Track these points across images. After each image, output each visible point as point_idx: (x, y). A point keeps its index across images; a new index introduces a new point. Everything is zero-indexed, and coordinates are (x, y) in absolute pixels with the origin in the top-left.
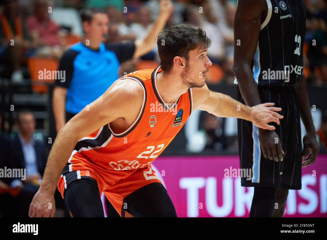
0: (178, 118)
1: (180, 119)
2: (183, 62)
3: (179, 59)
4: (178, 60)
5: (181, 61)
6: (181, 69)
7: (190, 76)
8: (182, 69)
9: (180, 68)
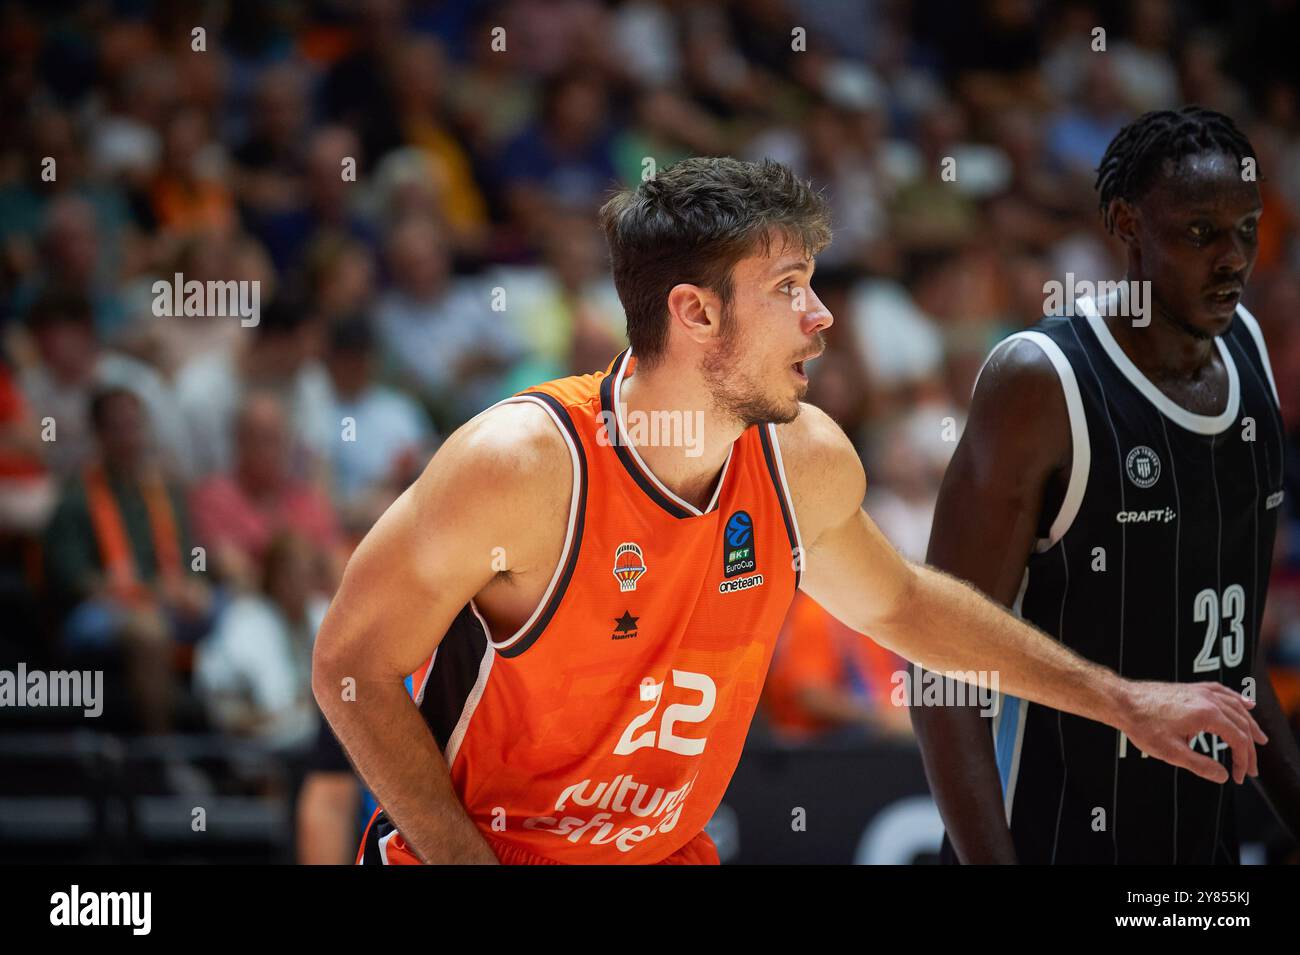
0: (739, 555)
1: (747, 560)
2: (706, 309)
3: (693, 297)
4: (685, 298)
5: (698, 305)
6: (700, 335)
7: (739, 365)
8: (707, 335)
9: (695, 331)
